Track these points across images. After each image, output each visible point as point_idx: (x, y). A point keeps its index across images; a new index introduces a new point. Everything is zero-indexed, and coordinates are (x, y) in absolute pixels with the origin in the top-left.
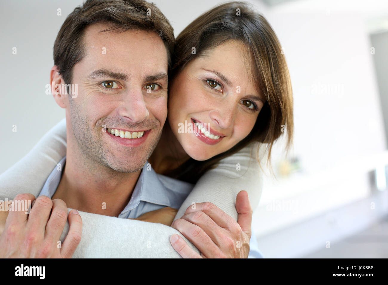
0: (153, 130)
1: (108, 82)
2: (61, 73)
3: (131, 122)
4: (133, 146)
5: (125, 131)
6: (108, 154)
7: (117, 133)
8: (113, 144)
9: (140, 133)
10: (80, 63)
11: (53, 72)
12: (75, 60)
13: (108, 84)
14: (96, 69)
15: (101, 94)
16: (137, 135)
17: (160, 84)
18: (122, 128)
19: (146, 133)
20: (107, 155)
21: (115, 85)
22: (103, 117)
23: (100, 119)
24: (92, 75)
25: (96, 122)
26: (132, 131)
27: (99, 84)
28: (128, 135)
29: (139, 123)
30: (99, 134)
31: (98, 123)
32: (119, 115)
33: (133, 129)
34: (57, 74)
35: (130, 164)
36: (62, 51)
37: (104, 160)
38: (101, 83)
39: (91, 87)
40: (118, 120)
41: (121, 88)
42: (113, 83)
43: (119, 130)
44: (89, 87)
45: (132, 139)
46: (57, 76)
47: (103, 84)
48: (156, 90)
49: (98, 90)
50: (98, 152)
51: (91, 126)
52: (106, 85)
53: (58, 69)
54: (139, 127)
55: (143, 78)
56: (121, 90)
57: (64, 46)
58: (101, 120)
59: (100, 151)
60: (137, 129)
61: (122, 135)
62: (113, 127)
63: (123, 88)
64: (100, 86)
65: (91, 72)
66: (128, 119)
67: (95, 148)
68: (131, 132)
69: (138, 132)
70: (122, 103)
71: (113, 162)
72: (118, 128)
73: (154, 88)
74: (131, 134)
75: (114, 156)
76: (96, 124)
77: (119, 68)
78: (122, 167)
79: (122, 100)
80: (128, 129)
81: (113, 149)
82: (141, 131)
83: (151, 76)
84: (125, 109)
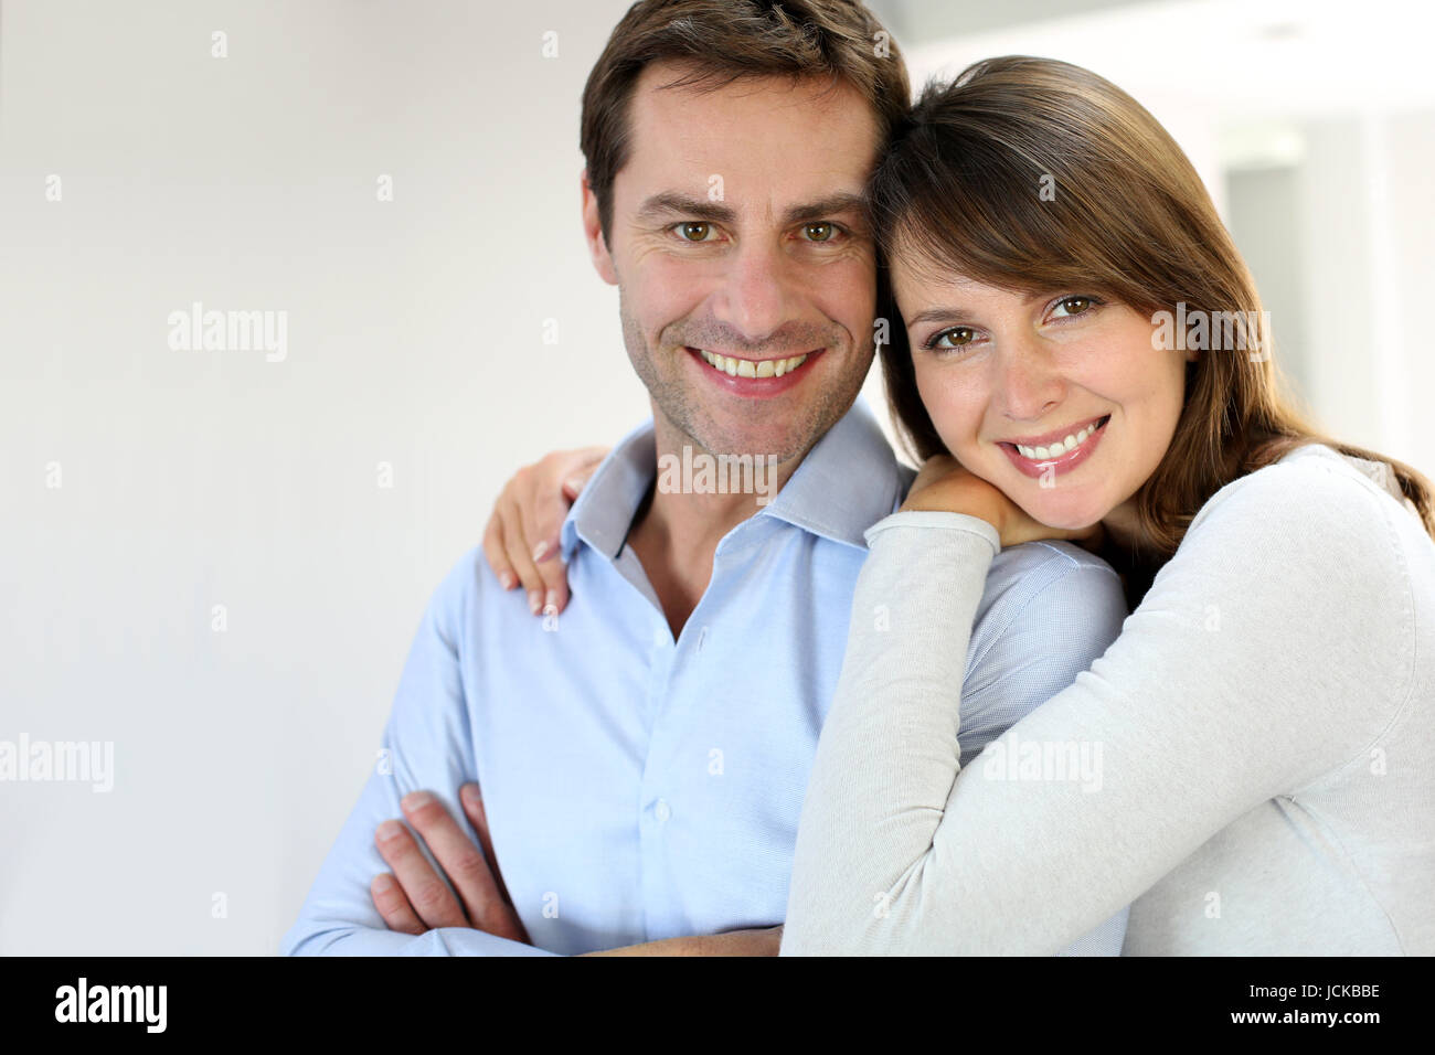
0: (829, 351)
1: (695, 225)
4: (760, 398)
5: (738, 359)
6: (698, 416)
7: (719, 362)
8: (710, 390)
9: (782, 361)
13: (696, 231)
15: (669, 257)
16: (775, 366)
20: (696, 419)
21: (712, 234)
22: (679, 320)
23: (670, 324)
25: (662, 332)
26: (754, 358)
27: (669, 230)
28: (746, 369)
30: (673, 362)
31: (665, 333)
32: (713, 315)
33: (756, 355)
35: (753, 445)
38: (674, 228)
39: (648, 236)
40: (713, 330)
41: (727, 240)
42: (705, 227)
43: (725, 356)
44: (643, 237)
45: (758, 380)
47: (680, 231)
49: (663, 245)
51: (651, 343)
52: (690, 230)
54: (771, 347)
55: (778, 216)
56: (724, 246)
58: (674, 327)
59: (680, 408)
60: (770, 352)
61: (731, 367)
62: (704, 346)
63: (730, 238)
64: (669, 235)
67: (668, 399)
68: (756, 362)
69: (776, 359)
70: (720, 284)
71: (708, 437)
72: (720, 350)
73: (828, 236)
74: (756, 367)
76: (663, 338)
79: (722, 276)
80: (743, 354)
81: (710, 403)
82: (786, 358)
83: (804, 208)
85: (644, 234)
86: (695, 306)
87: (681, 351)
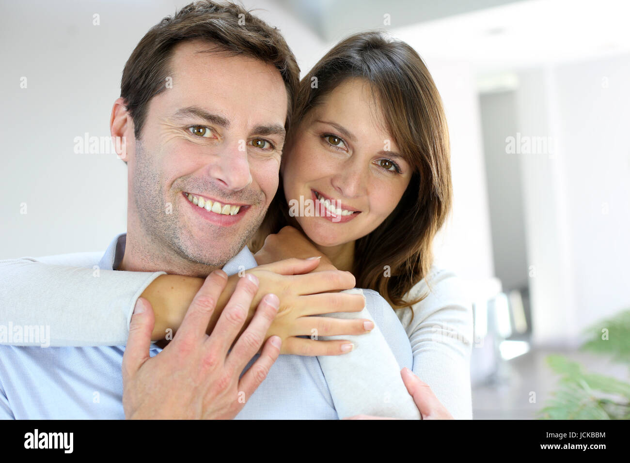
0: (253, 207)
1: (199, 127)
2: (128, 108)
3: (225, 189)
4: (221, 225)
5: (214, 200)
6: (184, 232)
7: (201, 202)
8: (194, 218)
9: (234, 207)
10: (161, 94)
11: (116, 106)
12: (154, 90)
13: (199, 130)
14: (186, 105)
15: (188, 142)
16: (231, 209)
17: (272, 142)
18: (211, 196)
19: (243, 209)
21: (208, 133)
22: (184, 176)
23: (180, 177)
24: (177, 114)
25: (174, 181)
26: (225, 202)
27: (186, 129)
28: (217, 207)
29: (237, 192)
30: (175, 200)
31: (176, 182)
32: (209, 175)
33: (226, 200)
34: (123, 109)
35: (213, 251)
36: (136, 76)
37: (176, 241)
38: (189, 128)
39: (174, 130)
40: (206, 183)
41: (217, 138)
42: (205, 129)
43: (206, 198)
44: (170, 130)
45: (222, 214)
46: (124, 113)
47: (191, 130)
48: (266, 149)
49: (183, 135)
50: (169, 227)
51: (165, 188)
52: (196, 131)
53: (125, 102)
55: (250, 128)
56: (215, 141)
57: (140, 68)
58: (181, 179)
59: (173, 226)
60: (232, 200)
61: (209, 206)
62: (197, 192)
63: (219, 138)
64: (187, 131)
65: (177, 109)
66: (222, 184)
67: (165, 221)
68: (223, 204)
69: (232, 205)
70: (216, 159)
71: (189, 244)
72: (205, 194)
74: (222, 207)
75: (192, 235)
76: (173, 186)
77: (218, 109)
78: (201, 254)
79: (215, 155)
80: (218, 198)
81: (192, 225)
82: (237, 205)
83: (263, 127)
84: (220, 169)
85: (171, 129)
86: (198, 169)
87: (180, 195)
